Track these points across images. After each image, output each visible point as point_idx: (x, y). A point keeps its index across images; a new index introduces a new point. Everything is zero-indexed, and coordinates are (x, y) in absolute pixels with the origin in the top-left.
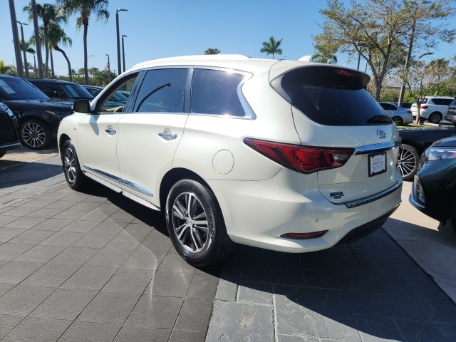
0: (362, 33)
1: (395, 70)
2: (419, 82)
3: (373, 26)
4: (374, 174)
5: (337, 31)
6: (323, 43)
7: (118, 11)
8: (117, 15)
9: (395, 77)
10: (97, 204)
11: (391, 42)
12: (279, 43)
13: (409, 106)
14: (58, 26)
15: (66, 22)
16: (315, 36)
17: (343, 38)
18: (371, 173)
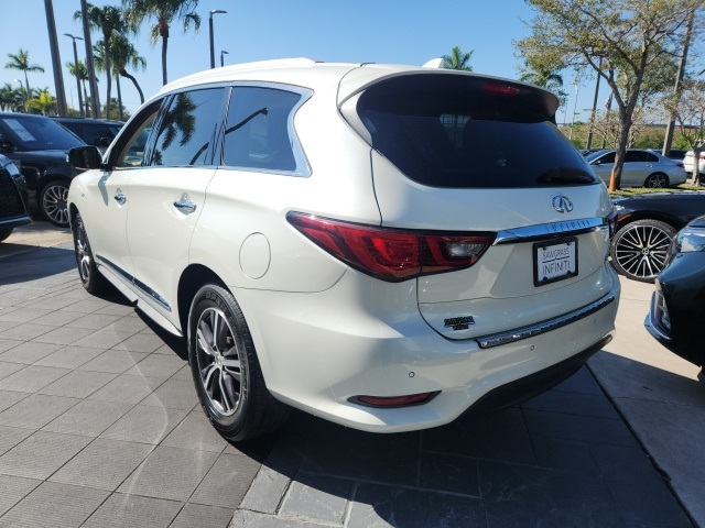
0: (595, 34)
1: (660, 95)
2: (699, 115)
3: (615, 21)
4: (546, 281)
5: (556, 33)
6: (532, 52)
7: (212, 14)
8: (211, 20)
9: (658, 107)
10: (114, 318)
11: (647, 47)
12: (467, 58)
13: (681, 155)
14: (126, 40)
15: (135, 31)
16: (518, 41)
17: (566, 43)
18: (540, 278)
